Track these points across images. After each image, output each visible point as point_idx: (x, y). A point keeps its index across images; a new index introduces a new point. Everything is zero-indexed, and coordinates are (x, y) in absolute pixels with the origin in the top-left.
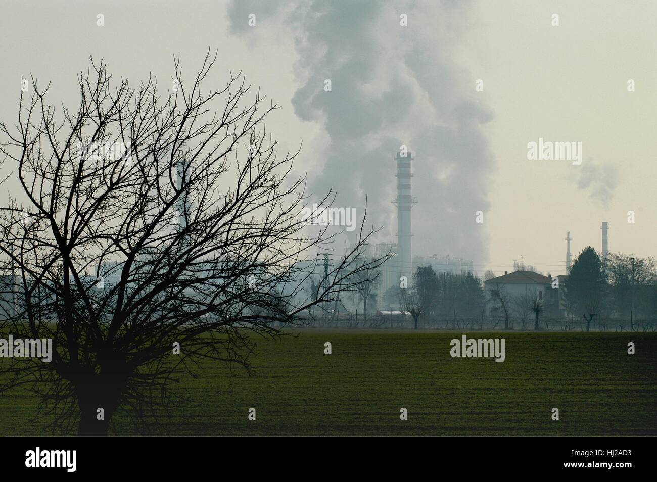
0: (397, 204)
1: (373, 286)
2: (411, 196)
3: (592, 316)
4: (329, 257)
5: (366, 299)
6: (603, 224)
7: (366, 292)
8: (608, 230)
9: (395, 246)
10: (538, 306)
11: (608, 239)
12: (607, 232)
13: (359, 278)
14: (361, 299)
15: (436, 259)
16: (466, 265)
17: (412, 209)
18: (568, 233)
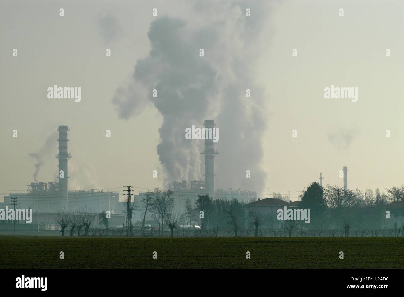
0: (204, 155)
1: (168, 208)
2: (214, 150)
3: (292, 227)
4: (131, 189)
5: (163, 217)
6: (344, 168)
7: (164, 213)
8: (348, 172)
9: (203, 182)
10: (257, 221)
11: (348, 177)
12: (347, 173)
13: (159, 202)
14: (160, 217)
15: (232, 191)
16: (252, 195)
17: (215, 158)
18: (321, 174)
